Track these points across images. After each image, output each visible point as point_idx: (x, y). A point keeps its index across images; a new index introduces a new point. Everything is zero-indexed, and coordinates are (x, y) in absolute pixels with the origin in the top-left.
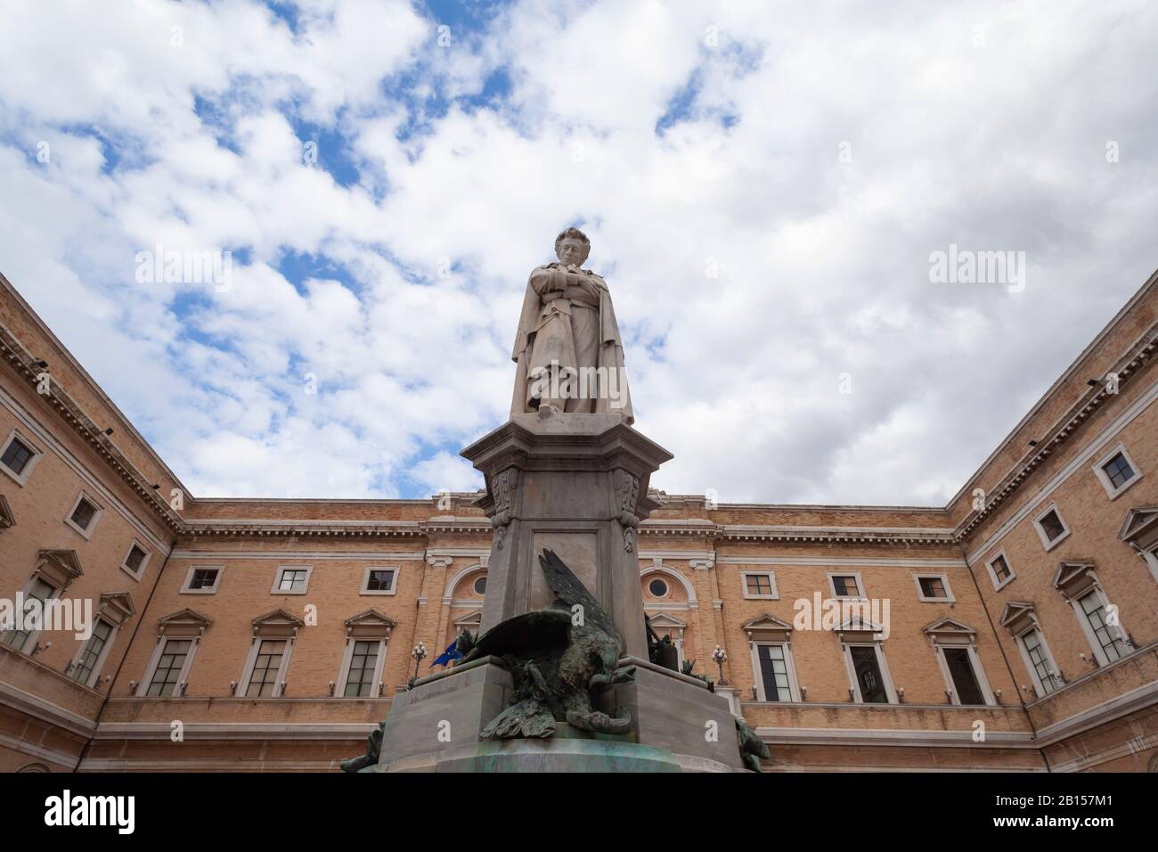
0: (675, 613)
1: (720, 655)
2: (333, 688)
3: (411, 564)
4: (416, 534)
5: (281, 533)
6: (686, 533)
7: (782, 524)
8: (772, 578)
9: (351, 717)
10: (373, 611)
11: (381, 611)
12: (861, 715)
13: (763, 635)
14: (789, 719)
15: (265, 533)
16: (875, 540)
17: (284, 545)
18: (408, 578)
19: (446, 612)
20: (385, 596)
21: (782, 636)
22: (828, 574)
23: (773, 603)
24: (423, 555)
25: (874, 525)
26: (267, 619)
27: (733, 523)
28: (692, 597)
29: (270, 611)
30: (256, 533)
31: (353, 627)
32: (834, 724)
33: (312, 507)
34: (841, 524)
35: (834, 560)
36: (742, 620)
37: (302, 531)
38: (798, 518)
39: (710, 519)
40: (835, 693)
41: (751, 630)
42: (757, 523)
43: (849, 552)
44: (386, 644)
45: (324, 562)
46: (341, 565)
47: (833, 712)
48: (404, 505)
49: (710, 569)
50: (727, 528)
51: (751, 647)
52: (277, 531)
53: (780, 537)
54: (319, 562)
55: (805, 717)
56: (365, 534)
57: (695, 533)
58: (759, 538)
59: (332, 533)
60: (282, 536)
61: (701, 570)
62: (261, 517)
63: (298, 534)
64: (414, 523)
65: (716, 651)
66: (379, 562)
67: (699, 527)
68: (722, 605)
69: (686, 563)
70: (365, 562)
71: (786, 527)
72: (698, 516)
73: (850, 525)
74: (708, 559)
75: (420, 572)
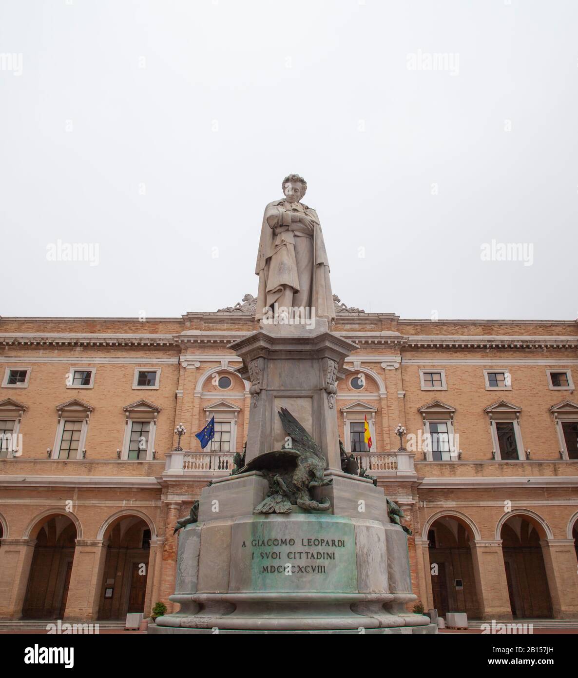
0: (369, 401)
1: (401, 430)
2: (119, 454)
3: (169, 366)
4: (171, 345)
5: (69, 344)
6: (380, 343)
7: (453, 334)
8: (443, 375)
9: (134, 473)
10: (143, 401)
11: (149, 401)
12: (499, 468)
13: (434, 416)
14: (449, 472)
15: (57, 343)
16: (522, 346)
17: (72, 353)
18: (168, 377)
19: (197, 401)
20: (152, 390)
21: (447, 416)
22: (485, 371)
23: (443, 393)
24: (177, 360)
25: (522, 334)
26: (66, 406)
27: (416, 334)
28: (382, 390)
29: (68, 400)
30: (51, 344)
31: (130, 412)
32: (479, 474)
33: (90, 324)
34: (498, 334)
35: (490, 361)
36: (419, 405)
37: (85, 342)
38: (466, 330)
39: (398, 331)
40: (482, 454)
41: (424, 412)
42: (434, 334)
43: (502, 355)
44: (155, 424)
45: (103, 366)
46: (116, 367)
47: (479, 467)
48: (161, 322)
49: (396, 369)
50: (411, 338)
51: (425, 424)
52: (67, 342)
53: (451, 344)
54: (102, 365)
55: (459, 470)
56: (133, 344)
57: (386, 343)
58: (435, 346)
59: (108, 344)
60: (71, 346)
61: (390, 370)
62: (53, 331)
63: (82, 344)
64: (169, 336)
65: (399, 428)
66: (145, 365)
67: (390, 337)
68: (404, 395)
69: (378, 365)
70: (134, 365)
71: (456, 337)
72: (389, 329)
73: (504, 335)
74: (396, 362)
75: (176, 373)
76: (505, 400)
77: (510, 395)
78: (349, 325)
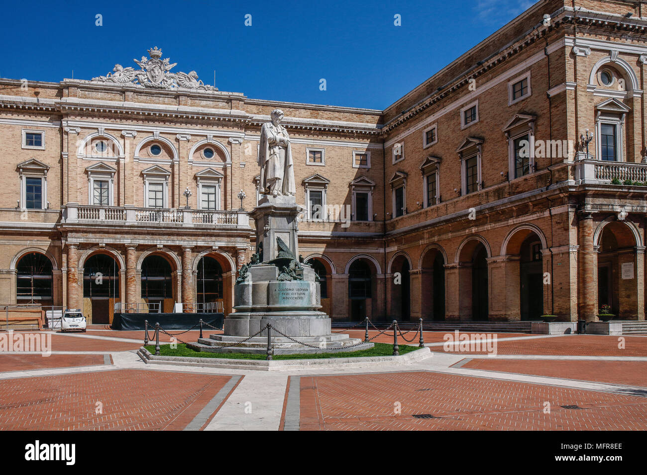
0: (217, 169)
1: (242, 195)
2: (19, 204)
3: (52, 129)
4: (53, 110)
6: (229, 120)
10: (34, 159)
11: (39, 160)
16: (338, 131)
18: (52, 139)
19: (80, 162)
20: (39, 150)
22: (307, 149)
24: (59, 124)
27: (258, 113)
28: (228, 160)
31: (23, 169)
34: (322, 118)
35: (312, 141)
38: (297, 112)
39: (243, 109)
44: (46, 180)
46: (5, 127)
49: (241, 144)
50: (255, 117)
57: (234, 121)
61: (236, 144)
64: (51, 102)
66: (31, 127)
67: (238, 117)
68: (245, 165)
69: (227, 139)
70: (21, 127)
72: (237, 108)
73: (326, 119)
74: (240, 137)
75: (59, 136)
76: (319, 174)
77: (323, 170)
78: (204, 102)
